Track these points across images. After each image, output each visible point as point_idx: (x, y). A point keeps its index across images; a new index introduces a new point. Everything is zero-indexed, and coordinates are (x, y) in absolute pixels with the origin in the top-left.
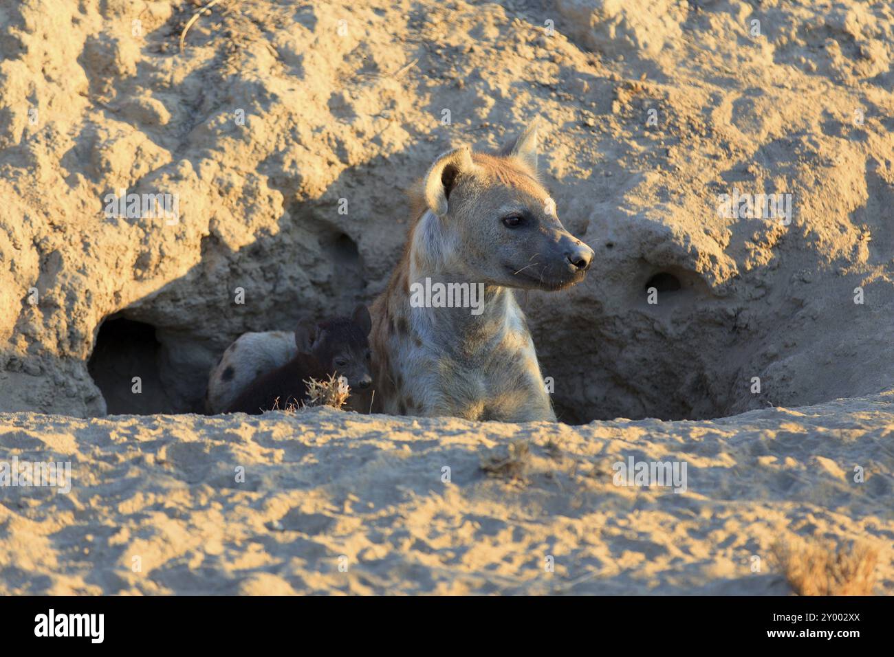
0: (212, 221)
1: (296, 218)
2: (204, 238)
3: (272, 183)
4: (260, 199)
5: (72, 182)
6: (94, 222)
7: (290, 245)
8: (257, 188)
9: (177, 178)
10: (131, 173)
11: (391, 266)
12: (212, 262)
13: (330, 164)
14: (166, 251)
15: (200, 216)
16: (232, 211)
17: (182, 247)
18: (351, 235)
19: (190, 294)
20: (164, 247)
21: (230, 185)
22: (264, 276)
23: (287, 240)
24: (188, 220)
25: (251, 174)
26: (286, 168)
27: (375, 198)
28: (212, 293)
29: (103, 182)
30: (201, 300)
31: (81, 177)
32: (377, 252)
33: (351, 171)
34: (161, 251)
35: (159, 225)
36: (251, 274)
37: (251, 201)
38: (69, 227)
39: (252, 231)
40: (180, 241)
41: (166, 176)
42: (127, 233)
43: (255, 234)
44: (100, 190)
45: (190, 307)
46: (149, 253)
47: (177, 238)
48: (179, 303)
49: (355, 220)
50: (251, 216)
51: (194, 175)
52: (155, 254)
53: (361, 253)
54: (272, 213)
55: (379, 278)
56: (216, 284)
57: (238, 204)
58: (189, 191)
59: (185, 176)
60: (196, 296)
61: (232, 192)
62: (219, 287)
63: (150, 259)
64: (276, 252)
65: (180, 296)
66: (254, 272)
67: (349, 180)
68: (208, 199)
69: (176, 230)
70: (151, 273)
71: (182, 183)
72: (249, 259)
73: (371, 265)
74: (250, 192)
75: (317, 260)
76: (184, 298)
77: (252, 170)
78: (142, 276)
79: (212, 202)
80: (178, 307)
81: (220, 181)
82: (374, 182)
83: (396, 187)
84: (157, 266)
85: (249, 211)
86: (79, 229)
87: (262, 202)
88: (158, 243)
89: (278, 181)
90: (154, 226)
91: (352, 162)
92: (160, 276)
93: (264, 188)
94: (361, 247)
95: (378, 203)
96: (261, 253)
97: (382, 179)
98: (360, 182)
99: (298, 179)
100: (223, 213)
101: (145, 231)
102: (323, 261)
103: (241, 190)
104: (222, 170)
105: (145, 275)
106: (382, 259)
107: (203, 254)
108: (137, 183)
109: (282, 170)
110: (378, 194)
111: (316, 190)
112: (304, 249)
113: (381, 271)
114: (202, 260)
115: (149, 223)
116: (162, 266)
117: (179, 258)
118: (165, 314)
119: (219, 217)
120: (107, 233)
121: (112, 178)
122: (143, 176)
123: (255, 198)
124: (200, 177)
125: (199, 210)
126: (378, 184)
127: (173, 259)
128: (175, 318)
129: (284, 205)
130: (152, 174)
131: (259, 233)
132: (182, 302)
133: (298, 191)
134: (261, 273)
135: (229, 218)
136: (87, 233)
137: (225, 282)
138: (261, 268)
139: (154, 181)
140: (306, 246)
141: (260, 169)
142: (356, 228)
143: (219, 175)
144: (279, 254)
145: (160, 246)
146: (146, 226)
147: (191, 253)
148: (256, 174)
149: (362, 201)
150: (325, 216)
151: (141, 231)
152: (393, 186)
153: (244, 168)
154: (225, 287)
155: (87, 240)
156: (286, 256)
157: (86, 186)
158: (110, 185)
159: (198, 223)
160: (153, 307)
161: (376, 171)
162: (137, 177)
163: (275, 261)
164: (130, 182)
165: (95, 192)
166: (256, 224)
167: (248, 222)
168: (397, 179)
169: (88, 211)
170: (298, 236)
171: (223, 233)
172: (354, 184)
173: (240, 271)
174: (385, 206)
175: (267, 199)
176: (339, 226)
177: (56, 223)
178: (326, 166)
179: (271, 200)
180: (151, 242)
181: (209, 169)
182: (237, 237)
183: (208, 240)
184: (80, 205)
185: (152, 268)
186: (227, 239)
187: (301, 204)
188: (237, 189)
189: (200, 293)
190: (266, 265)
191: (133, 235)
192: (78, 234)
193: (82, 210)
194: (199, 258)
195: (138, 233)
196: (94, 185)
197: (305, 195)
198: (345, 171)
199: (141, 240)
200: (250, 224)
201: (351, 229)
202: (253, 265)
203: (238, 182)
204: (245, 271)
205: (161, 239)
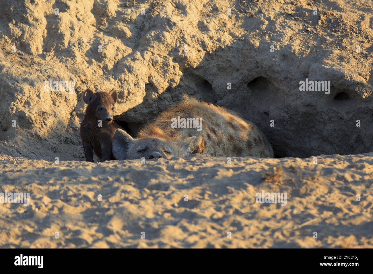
0: (149, 77)
1: (185, 74)
2: (146, 84)
3: (175, 60)
4: (169, 67)
5: (90, 63)
6: (100, 79)
7: (183, 86)
8: (168, 62)
9: (134, 59)
10: (115, 58)
11: (226, 93)
12: (151, 94)
13: (199, 51)
14: (131, 91)
15: (144, 75)
16: (158, 73)
17: (137, 89)
18: (209, 81)
19: (142, 108)
20: (129, 89)
21: (157, 62)
22: (173, 99)
23: (182, 84)
24: (139, 77)
25: (166, 57)
26: (180, 54)
27: (218, 65)
28: (151, 108)
29: (103, 62)
30: (146, 111)
31: (94, 60)
32: (220, 88)
33: (208, 54)
34: (128, 91)
35: (127, 80)
36: (167, 99)
37: (166, 68)
38: (89, 81)
39: (167, 81)
40: (136, 86)
41: (129, 59)
42: (114, 84)
43: (168, 82)
44: (102, 66)
45: (141, 114)
46: (124, 92)
47: (135, 85)
48: (137, 113)
49: (210, 74)
50: (166, 74)
51: (141, 58)
52: (126, 92)
53: (213, 88)
54: (175, 73)
55: (222, 99)
56: (152, 104)
57: (160, 70)
58: (140, 65)
59: (138, 58)
60: (144, 109)
61: (158, 65)
62: (154, 105)
63: (124, 94)
64: (177, 89)
65: (137, 109)
66: (168, 98)
67: (207, 58)
68: (148, 68)
69: (134, 81)
70: (125, 100)
71: (136, 61)
72: (166, 93)
73: (218, 93)
74: (165, 64)
75: (195, 92)
76: (139, 110)
77: (166, 55)
78: (121, 101)
79: (149, 69)
80: (137, 114)
81: (152, 60)
82: (218, 58)
83: (227, 60)
84: (127, 97)
85: (165, 72)
86: (93, 83)
87: (171, 68)
88: (127, 87)
89: (177, 59)
90: (125, 80)
91: (208, 50)
92: (128, 101)
93: (171, 63)
94: (213, 86)
95: (220, 67)
96: (171, 90)
97: (221, 57)
98: (212, 58)
99: (186, 58)
100: (154, 73)
101: (121, 82)
102: (198, 92)
103: (162, 64)
104: (153, 56)
105: (122, 101)
106: (222, 91)
107: (146, 91)
108: (117, 62)
109: (179, 54)
110: (220, 63)
111: (193, 63)
112: (189, 87)
113: (222, 95)
114: (146, 93)
115: (123, 79)
116: (129, 97)
117: (136, 93)
118: (131, 117)
119: (153, 76)
120: (105, 84)
121: (107, 60)
122: (120, 59)
123: (168, 67)
124: (144, 59)
125: (144, 73)
126: (220, 59)
127: (133, 94)
128: (136, 119)
129: (180, 69)
130: (124, 58)
131: (170, 81)
132: (138, 112)
133: (186, 63)
134: (172, 98)
135: (157, 75)
136: (97, 84)
137: (156, 102)
138: (171, 96)
139: (124, 61)
140: (190, 86)
141: (169, 54)
142: (211, 78)
143: (152, 57)
144: (179, 90)
145: (128, 88)
146: (122, 80)
147: (141, 91)
148: (168, 57)
149: (213, 66)
150: (197, 73)
151: (120, 82)
152: (226, 59)
153: (162, 54)
154: (156, 105)
155: (97, 87)
156: (182, 91)
157: (96, 64)
158: (106, 63)
159: (144, 78)
160: (126, 114)
161: (218, 53)
162: (117, 60)
163: (177, 93)
164: (115, 62)
165: (100, 67)
166: (168, 78)
167: (165, 77)
168: (227, 56)
169: (97, 75)
170: (186, 82)
171: (155, 82)
172: (209, 59)
173: (162, 98)
174: (223, 68)
175: (173, 67)
176: (204, 77)
177: (84, 80)
178: (197, 52)
179: (174, 67)
180: (124, 87)
181: (148, 55)
182: (161, 83)
183: (148, 85)
184: (94, 72)
185: (125, 98)
186: (156, 85)
187: (187, 69)
188: (160, 63)
189: (146, 108)
190: (173, 95)
191: (116, 84)
192: (93, 85)
193: (94, 74)
194: (145, 93)
195: (118, 83)
196: (99, 64)
197: (188, 64)
198: (205, 54)
199: (120, 86)
200: (166, 78)
201: (209, 78)
202: (168, 95)
203: (160, 60)
204: (164, 98)
205: (128, 85)
